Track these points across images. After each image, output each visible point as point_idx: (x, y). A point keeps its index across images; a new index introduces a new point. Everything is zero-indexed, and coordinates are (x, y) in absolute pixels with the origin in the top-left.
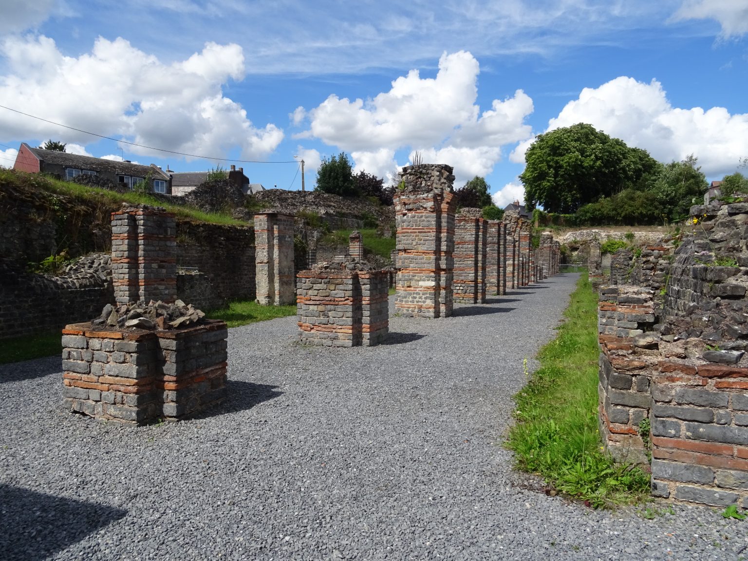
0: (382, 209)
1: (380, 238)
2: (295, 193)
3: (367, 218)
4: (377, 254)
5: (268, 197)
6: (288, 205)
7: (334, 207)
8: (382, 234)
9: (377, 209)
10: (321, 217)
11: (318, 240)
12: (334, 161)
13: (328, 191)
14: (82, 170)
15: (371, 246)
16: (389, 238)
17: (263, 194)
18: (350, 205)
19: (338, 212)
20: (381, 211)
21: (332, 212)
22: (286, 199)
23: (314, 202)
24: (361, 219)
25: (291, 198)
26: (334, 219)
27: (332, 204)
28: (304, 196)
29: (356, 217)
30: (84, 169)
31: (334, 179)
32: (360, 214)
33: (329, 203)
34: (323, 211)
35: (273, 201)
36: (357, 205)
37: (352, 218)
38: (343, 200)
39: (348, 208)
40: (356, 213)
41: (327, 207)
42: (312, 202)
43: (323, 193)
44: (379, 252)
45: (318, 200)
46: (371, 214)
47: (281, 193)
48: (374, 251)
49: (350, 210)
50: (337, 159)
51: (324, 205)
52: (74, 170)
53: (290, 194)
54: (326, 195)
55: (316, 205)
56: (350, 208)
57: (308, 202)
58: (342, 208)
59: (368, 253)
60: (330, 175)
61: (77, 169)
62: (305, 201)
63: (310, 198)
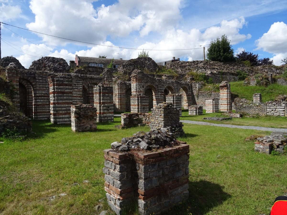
0: (252, 68)
1: (247, 86)
2: (191, 62)
3: (241, 75)
4: (242, 98)
5: (174, 66)
6: (186, 69)
7: (217, 69)
8: (249, 83)
9: (249, 68)
10: (208, 76)
11: (199, 90)
12: (218, 41)
13: (213, 59)
14: (96, 63)
15: (238, 92)
16: (254, 86)
17: (171, 65)
18: (228, 67)
19: (220, 72)
20: (251, 69)
21: (215, 72)
22: (185, 66)
23: (203, 67)
24: (237, 75)
25: (189, 65)
26: (217, 77)
27: (216, 67)
28: (197, 64)
29: (233, 74)
30: (97, 63)
31: (217, 52)
32: (235, 72)
33: (213, 67)
34: (209, 72)
35: (176, 68)
36: (234, 67)
37: (230, 75)
38: (224, 64)
39: (227, 69)
40: (233, 72)
41: (212, 69)
42: (202, 67)
43: (210, 61)
44: (244, 96)
45: (206, 65)
46: (244, 72)
47: (182, 63)
48: (240, 95)
49: (229, 70)
50: (220, 40)
51: (210, 68)
52: (93, 64)
53: (187, 63)
54: (212, 62)
55: (205, 68)
56: (228, 69)
57: (199, 67)
58: (223, 69)
59: (235, 97)
60: (214, 50)
61: (94, 63)
62: (197, 66)
63: (201, 65)
